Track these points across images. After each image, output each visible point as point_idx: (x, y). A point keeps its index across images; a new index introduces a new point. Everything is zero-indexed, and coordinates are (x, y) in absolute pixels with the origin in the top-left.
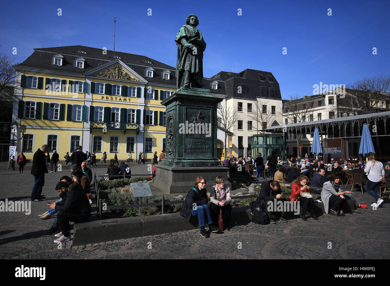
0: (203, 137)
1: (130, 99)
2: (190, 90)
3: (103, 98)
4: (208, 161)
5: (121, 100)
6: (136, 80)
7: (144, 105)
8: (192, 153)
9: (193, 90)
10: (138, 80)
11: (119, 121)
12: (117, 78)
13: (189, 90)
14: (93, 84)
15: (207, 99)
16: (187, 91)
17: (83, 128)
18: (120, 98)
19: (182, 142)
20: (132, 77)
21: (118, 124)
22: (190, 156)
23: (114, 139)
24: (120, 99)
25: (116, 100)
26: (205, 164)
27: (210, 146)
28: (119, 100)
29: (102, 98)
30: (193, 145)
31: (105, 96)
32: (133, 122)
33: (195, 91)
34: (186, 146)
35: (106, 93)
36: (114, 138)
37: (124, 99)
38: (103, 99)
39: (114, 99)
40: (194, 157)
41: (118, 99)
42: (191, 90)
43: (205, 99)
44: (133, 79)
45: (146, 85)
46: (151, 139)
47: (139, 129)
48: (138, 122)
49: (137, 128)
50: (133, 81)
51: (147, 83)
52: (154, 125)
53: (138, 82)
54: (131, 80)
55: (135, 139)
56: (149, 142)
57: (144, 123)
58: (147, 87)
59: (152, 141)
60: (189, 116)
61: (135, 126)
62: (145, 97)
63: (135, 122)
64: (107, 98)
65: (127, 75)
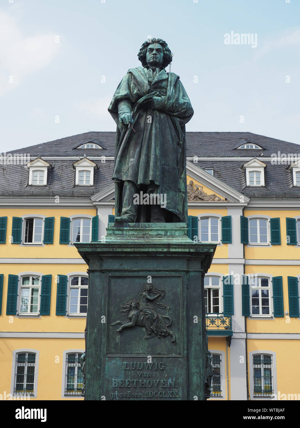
0: (159, 354)
2: (130, 230)
6: (217, 199)
9: (136, 230)
13: (126, 230)
15: (165, 250)
16: (120, 232)
19: (97, 369)
20: (208, 192)
27: (180, 380)
30: (126, 376)
32: (216, 310)
33: (143, 230)
34: (108, 381)
42: (132, 230)
43: (160, 250)
44: (210, 196)
45: (245, 209)
46: (268, 359)
47: (231, 328)
48: (229, 310)
49: (226, 328)
50: (210, 201)
51: (248, 204)
52: (273, 315)
53: (223, 202)
54: (205, 198)
55: (223, 358)
56: (262, 365)
57: (246, 313)
58: (249, 215)
59: (270, 364)
60: (118, 300)
61: (218, 322)
62: (245, 240)
63: (221, 310)
65: (195, 188)
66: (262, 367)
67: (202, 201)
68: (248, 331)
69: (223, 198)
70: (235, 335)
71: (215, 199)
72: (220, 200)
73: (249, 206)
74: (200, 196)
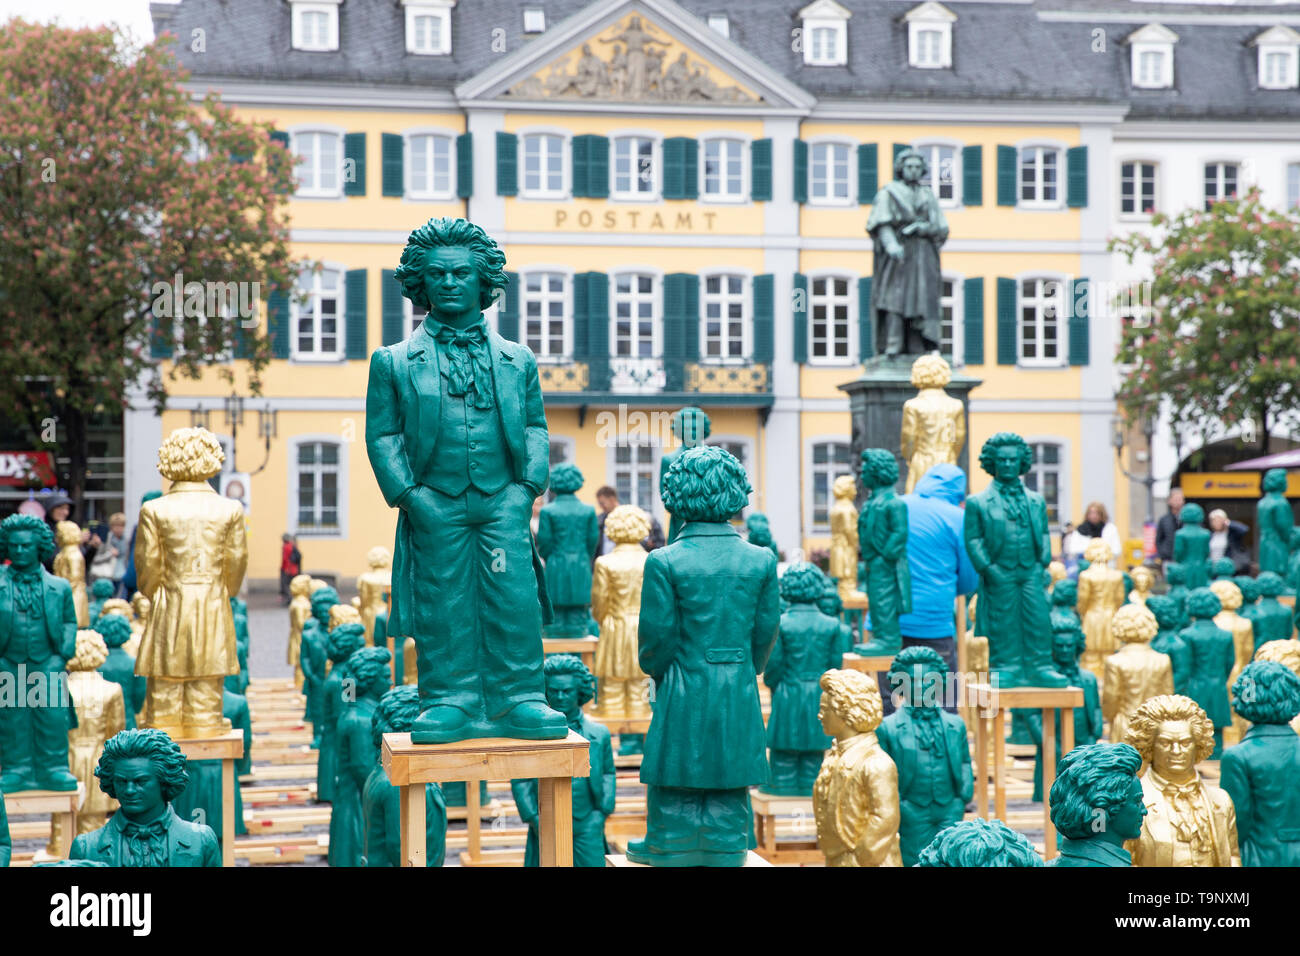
1: (710, 216)
3: (561, 217)
5: (662, 226)
6: (741, 96)
7: (796, 242)
11: (657, 348)
14: (506, 145)
18: (657, 215)
20: (721, 78)
21: (653, 369)
23: (634, 457)
24: (658, 221)
25: (634, 225)
28: (654, 224)
29: (559, 221)
31: (574, 207)
32: (735, 349)
35: (579, 191)
36: (634, 449)
37: (680, 217)
38: (564, 226)
39: (624, 223)
41: (645, 221)
44: (726, 90)
45: (803, 120)
46: (843, 451)
47: (770, 390)
48: (764, 351)
49: (759, 388)
50: (726, 103)
51: (813, 109)
52: (856, 360)
53: (755, 104)
54: (716, 95)
55: (749, 451)
56: (830, 464)
57: (800, 357)
58: (812, 135)
61: (745, 376)
62: (801, 194)
63: (748, 348)
64: (585, 219)
65: (692, 71)
66: (831, 468)
67: (704, 102)
68: (805, 393)
69: (755, 95)
70: (778, 405)
71: (737, 98)
72: (748, 100)
73: (812, 116)
74: (704, 91)
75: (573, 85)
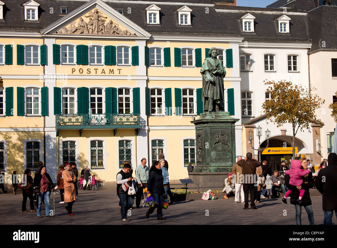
0: (225, 150)
1: (120, 70)
3: (73, 70)
4: (229, 168)
5: (105, 73)
6: (128, 34)
7: (146, 78)
8: (216, 162)
10: (133, 33)
11: (104, 111)
12: (96, 32)
13: (212, 114)
14: (56, 48)
17: (45, 127)
18: (103, 70)
19: (208, 154)
20: (122, 28)
21: (103, 118)
22: (215, 164)
23: (97, 145)
24: (103, 71)
25: (96, 73)
26: (227, 170)
27: (230, 156)
28: (102, 72)
30: (216, 156)
31: (77, 67)
32: (128, 111)
33: (217, 114)
34: (212, 157)
35: (79, 63)
36: (97, 142)
37: (110, 70)
38: (74, 73)
39: (93, 72)
40: (218, 165)
41: (99, 72)
44: (124, 31)
45: (147, 41)
46: (161, 142)
47: (139, 124)
48: (137, 111)
49: (135, 123)
50: (124, 35)
51: (150, 37)
52: (164, 114)
53: (133, 36)
54: (121, 33)
55: (133, 143)
56: (157, 146)
57: (148, 113)
58: (150, 45)
59: (162, 146)
60: (213, 135)
61: (131, 119)
62: (148, 64)
63: (132, 111)
64: (81, 72)
65: (113, 26)
66: (157, 148)
67: (118, 35)
68: (149, 125)
71: (127, 34)
73: (150, 39)
75: (76, 30)
